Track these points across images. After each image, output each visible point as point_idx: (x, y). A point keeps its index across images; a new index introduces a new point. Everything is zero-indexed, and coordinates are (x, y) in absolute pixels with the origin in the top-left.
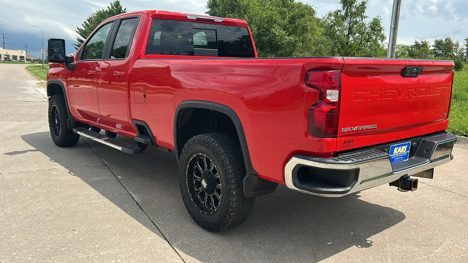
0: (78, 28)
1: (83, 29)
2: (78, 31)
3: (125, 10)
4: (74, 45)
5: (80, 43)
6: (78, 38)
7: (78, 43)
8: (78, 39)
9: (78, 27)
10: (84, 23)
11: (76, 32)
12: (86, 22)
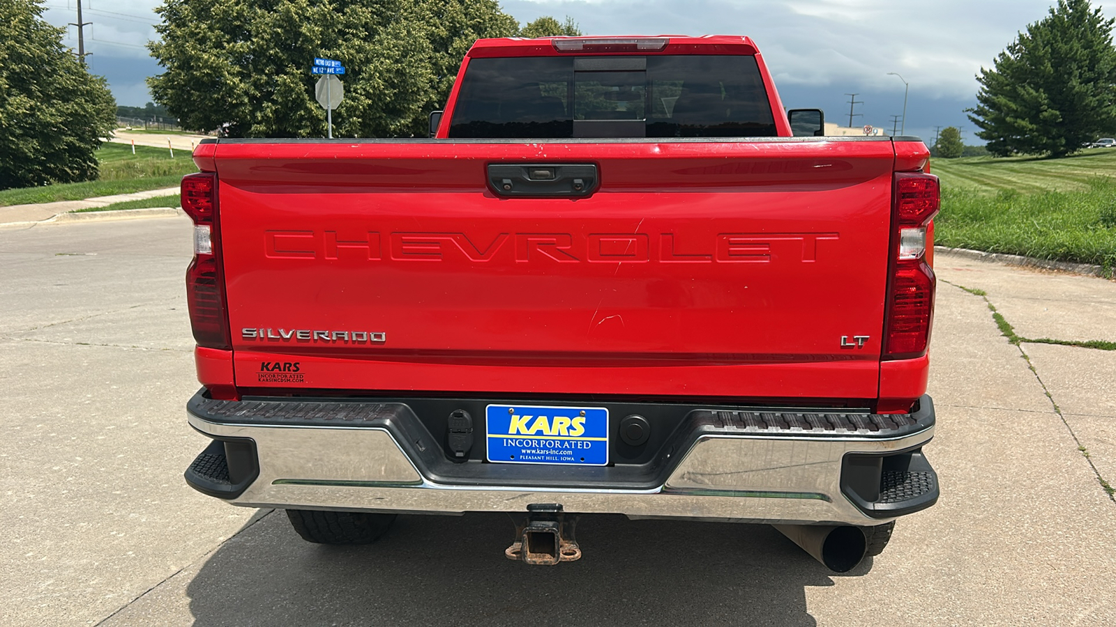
0: (982, 71)
1: (995, 70)
2: (981, 76)
3: (1097, 11)
4: (968, 111)
5: (982, 105)
6: (978, 95)
7: (978, 106)
8: (978, 98)
9: (982, 69)
10: (1000, 55)
11: (977, 79)
12: (1004, 53)
